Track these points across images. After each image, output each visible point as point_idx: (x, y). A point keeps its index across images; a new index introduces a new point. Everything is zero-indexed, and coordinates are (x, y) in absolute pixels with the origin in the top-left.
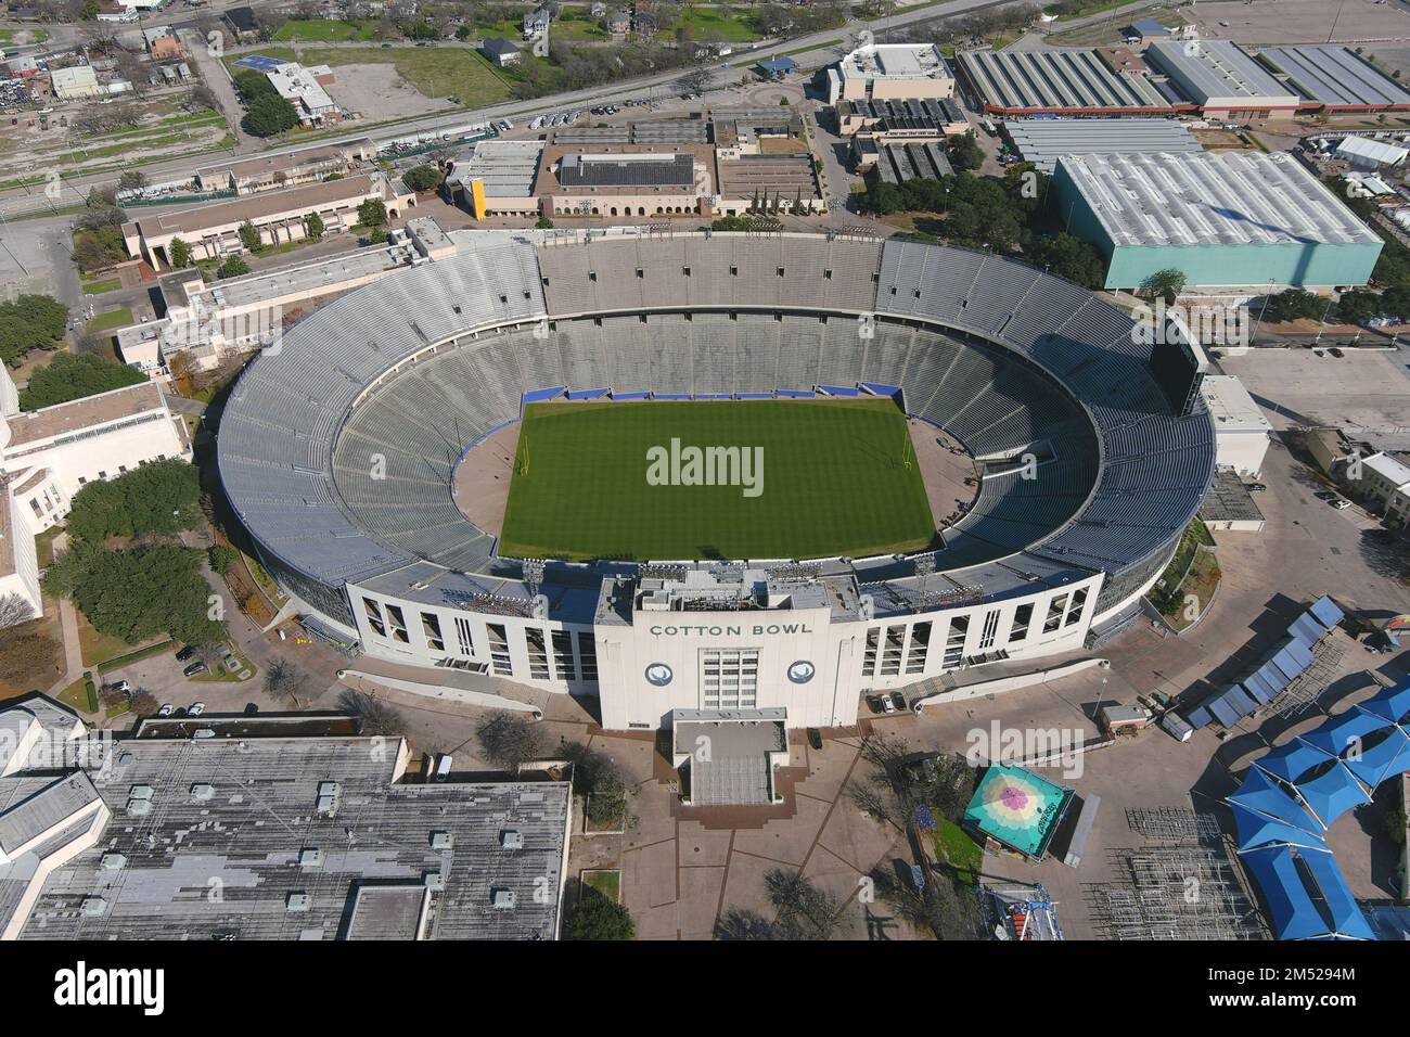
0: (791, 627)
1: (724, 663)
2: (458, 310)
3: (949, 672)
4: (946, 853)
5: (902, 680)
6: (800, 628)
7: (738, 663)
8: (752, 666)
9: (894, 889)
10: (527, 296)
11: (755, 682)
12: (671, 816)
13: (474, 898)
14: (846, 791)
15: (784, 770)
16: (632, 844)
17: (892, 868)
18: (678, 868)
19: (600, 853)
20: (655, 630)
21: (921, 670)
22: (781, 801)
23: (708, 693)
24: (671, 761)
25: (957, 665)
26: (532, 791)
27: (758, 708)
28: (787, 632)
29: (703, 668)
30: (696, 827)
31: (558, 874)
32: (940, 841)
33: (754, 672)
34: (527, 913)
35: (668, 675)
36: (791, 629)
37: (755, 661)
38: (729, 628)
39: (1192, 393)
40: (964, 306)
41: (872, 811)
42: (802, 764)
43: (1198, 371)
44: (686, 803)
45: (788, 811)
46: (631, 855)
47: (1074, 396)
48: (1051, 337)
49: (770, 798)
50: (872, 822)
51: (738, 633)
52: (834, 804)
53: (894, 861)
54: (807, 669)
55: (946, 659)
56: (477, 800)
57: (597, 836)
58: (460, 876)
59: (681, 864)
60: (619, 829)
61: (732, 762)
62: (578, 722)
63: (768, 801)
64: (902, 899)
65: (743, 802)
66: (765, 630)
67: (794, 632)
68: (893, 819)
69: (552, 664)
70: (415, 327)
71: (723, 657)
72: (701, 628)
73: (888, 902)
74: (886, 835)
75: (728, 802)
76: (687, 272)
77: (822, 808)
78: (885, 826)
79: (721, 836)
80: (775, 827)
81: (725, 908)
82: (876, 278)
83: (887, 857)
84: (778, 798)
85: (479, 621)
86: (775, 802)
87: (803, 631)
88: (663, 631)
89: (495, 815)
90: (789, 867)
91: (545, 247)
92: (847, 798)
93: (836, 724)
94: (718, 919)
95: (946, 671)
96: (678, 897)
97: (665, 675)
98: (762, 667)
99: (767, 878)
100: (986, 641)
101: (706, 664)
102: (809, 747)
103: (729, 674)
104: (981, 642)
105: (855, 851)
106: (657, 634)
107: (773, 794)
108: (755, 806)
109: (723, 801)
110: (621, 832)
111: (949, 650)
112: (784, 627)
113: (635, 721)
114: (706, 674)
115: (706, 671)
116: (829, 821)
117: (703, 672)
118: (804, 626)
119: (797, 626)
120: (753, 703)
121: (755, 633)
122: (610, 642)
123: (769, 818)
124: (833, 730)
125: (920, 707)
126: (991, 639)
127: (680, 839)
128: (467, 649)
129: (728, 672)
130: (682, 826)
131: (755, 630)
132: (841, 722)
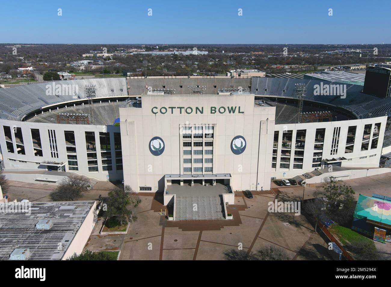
0: (232, 108)
1: (194, 137)
3: (316, 170)
4: (348, 242)
5: (291, 173)
6: (237, 110)
7: (202, 137)
8: (210, 140)
10: (122, 91)
11: (212, 152)
12: (160, 224)
15: (230, 207)
16: (131, 238)
17: (314, 249)
18: (162, 250)
19: (107, 243)
20: (155, 110)
21: (300, 167)
22: (231, 218)
23: (186, 161)
24: (162, 202)
25: (320, 165)
26: (69, 205)
27: (214, 173)
28: (230, 112)
29: (183, 140)
30: (177, 230)
32: (341, 236)
33: (211, 144)
35: (162, 146)
36: (232, 110)
38: (197, 108)
40: (284, 92)
41: (291, 223)
42: (242, 203)
44: (170, 219)
45: (237, 222)
46: (130, 244)
49: (224, 216)
50: (293, 227)
51: (202, 112)
52: (265, 220)
53: (314, 245)
54: (242, 143)
55: (314, 160)
57: (109, 235)
59: (164, 247)
60: (125, 230)
61: (199, 200)
63: (223, 218)
65: (207, 218)
66: (217, 110)
67: (234, 112)
68: (306, 225)
69: (99, 159)
72: (181, 108)
74: (304, 233)
75: (197, 218)
77: (259, 222)
78: (301, 229)
79: (193, 235)
80: (226, 231)
82: (250, 87)
83: (308, 243)
84: (229, 215)
86: (228, 218)
87: (239, 112)
88: (158, 110)
89: (38, 215)
91: (130, 79)
92: (273, 217)
93: (259, 189)
95: (314, 168)
97: (160, 147)
98: (216, 141)
100: (334, 149)
101: (184, 137)
102: (245, 198)
103: (197, 146)
104: (332, 151)
105: (285, 241)
106: (155, 113)
107: (226, 214)
108: (215, 220)
109: (194, 218)
110: (126, 233)
111: (315, 154)
112: (228, 107)
113: (143, 186)
114: (184, 146)
115: (184, 143)
116: (264, 227)
117: (182, 144)
118: (239, 107)
119: (236, 107)
120: (211, 170)
121: (211, 113)
122: (129, 121)
123: (224, 227)
124: (258, 191)
125: (304, 183)
126: (336, 148)
127: (165, 236)
128: (54, 153)
129: (197, 144)
130: (167, 230)
131: (212, 110)
132: (262, 188)
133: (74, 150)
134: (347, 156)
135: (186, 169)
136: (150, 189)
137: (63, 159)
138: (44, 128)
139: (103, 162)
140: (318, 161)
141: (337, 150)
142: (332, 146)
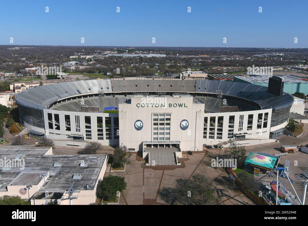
0: (181, 104)
1: (160, 120)
2: (90, 89)
3: (230, 140)
5: (215, 142)
6: (183, 105)
7: (164, 120)
8: (168, 122)
9: (224, 183)
10: (108, 88)
11: (169, 129)
12: (142, 167)
13: (66, 177)
14: (201, 163)
15: (179, 159)
16: (127, 173)
18: (144, 178)
20: (138, 105)
21: (221, 138)
22: (180, 164)
23: (155, 134)
24: (142, 156)
25: (232, 137)
26: (93, 156)
27: (171, 140)
28: (179, 106)
29: (153, 122)
30: (151, 170)
31: (99, 172)
33: (169, 124)
34: (85, 181)
35: (142, 125)
36: (180, 105)
37: (169, 119)
39: (282, 89)
42: (186, 157)
43: (282, 81)
44: (147, 165)
45: (183, 166)
46: (127, 176)
47: (250, 100)
48: (241, 92)
49: (176, 163)
50: (213, 169)
52: (198, 165)
53: (222, 177)
54: (186, 123)
55: (229, 134)
56: (73, 158)
57: (115, 172)
58: (62, 173)
60: (123, 170)
61: (162, 155)
62: (112, 150)
63: (175, 164)
64: (228, 185)
65: (167, 165)
66: (172, 105)
67: (181, 107)
69: (104, 132)
70: (78, 91)
71: (160, 117)
73: (223, 186)
74: (218, 171)
75: (162, 164)
76: (148, 86)
77: (195, 166)
78: (217, 170)
79: (160, 172)
80: (177, 170)
81: (162, 187)
82: (195, 87)
83: (219, 176)
84: (179, 163)
85: (82, 115)
86: (178, 164)
87: (185, 107)
89: (78, 161)
90: (184, 178)
91: (113, 80)
92: (203, 164)
93: (196, 150)
94: (159, 189)
95: (229, 139)
96: (144, 184)
97: (141, 126)
98: (172, 122)
99: (177, 180)
100: (240, 127)
101: (154, 120)
102: (188, 154)
103: (161, 125)
104: (239, 129)
105: (208, 175)
106: (138, 107)
107: (177, 162)
108: (171, 166)
109: (160, 164)
110: (124, 171)
111: (229, 131)
112: (179, 104)
113: (130, 148)
114: (154, 125)
115: (154, 123)
116: (197, 168)
117: (153, 124)
118: (185, 104)
119: (183, 104)
120: (169, 139)
121: (169, 107)
122: (123, 111)
123: (176, 168)
124: (195, 151)
125: (223, 147)
126: (242, 127)
127: (145, 172)
128: (78, 129)
129: (161, 124)
130: (145, 170)
131: (169, 105)
132: (198, 149)
133: (90, 127)
134: (249, 132)
135: (154, 139)
136: (134, 149)
137: (83, 132)
138: (72, 115)
139: (107, 134)
140: (231, 135)
141: (242, 128)
142: (239, 126)
